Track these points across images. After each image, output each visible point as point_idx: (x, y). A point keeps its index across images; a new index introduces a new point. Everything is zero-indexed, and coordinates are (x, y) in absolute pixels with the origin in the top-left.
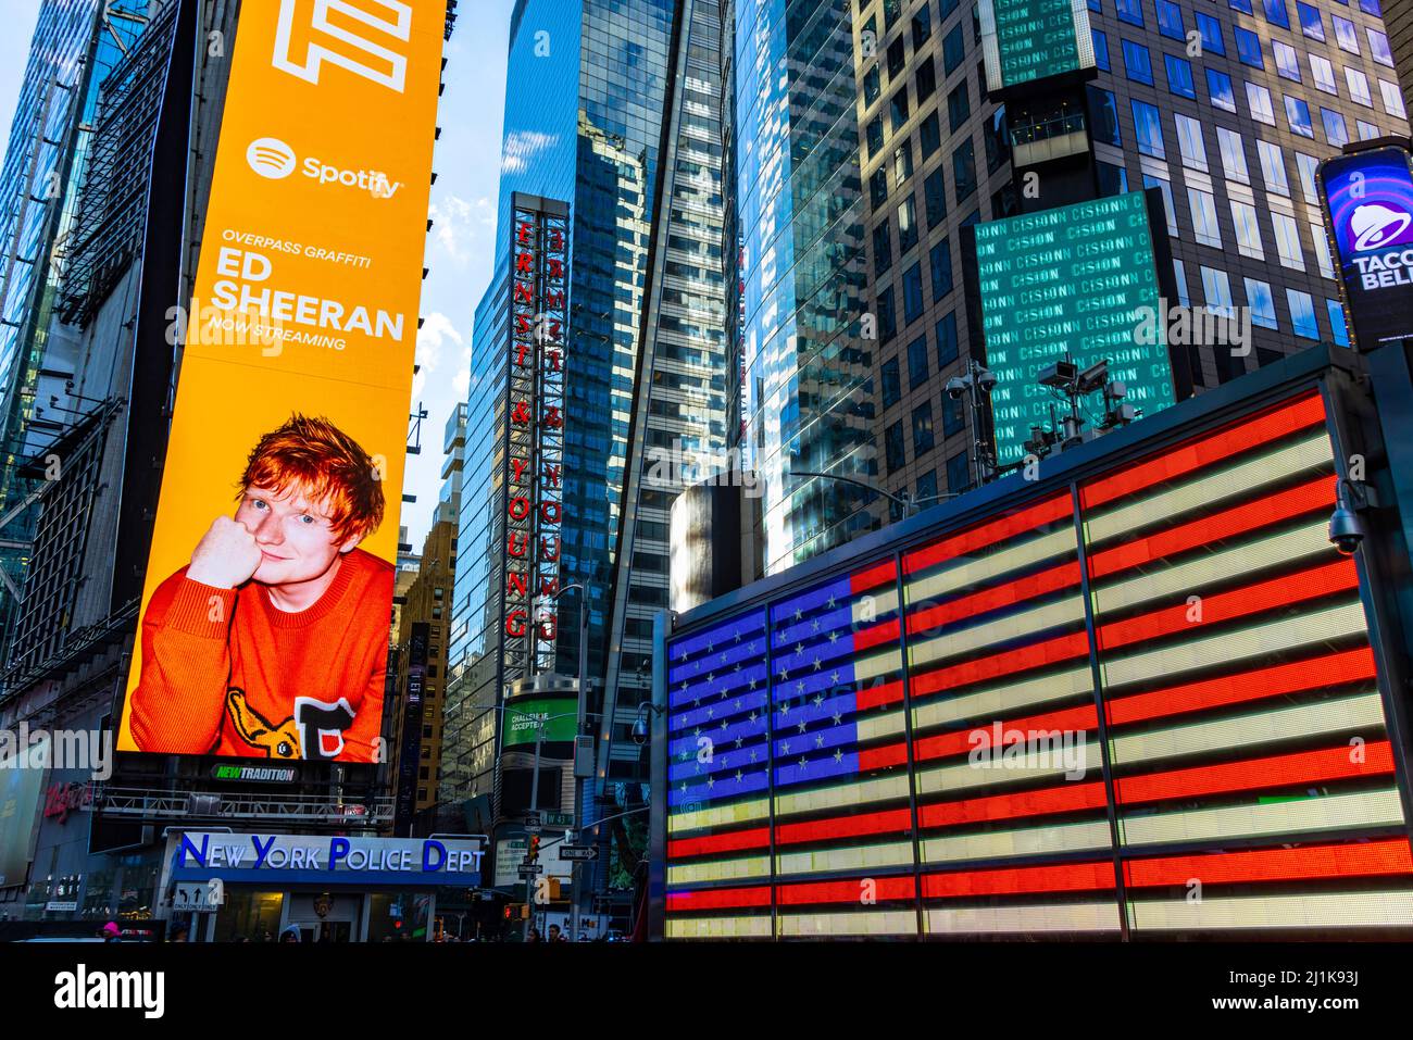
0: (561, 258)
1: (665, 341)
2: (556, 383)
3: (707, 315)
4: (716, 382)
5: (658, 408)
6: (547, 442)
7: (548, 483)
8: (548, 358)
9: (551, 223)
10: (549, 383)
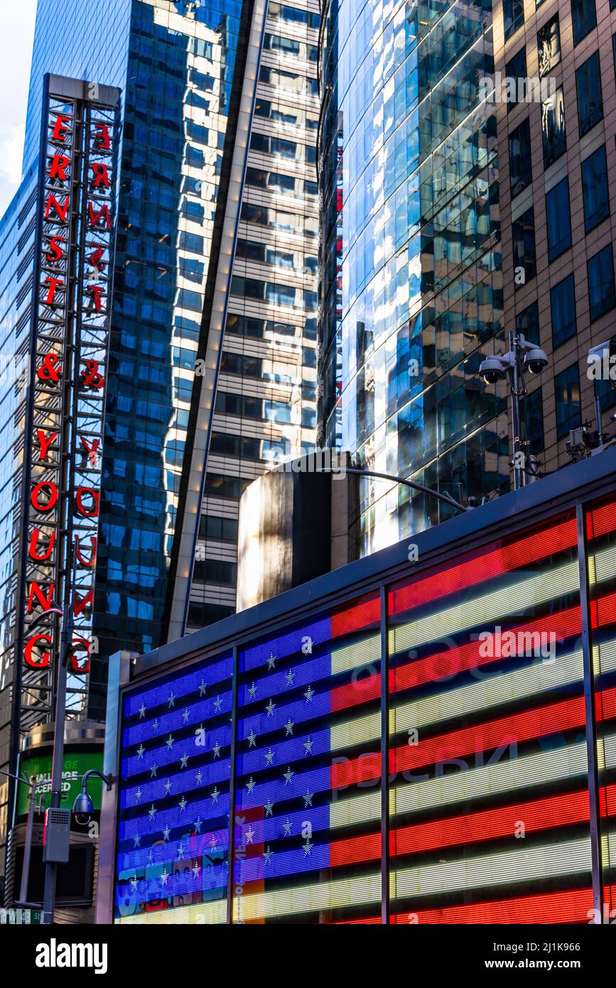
0: (107, 161)
1: (242, 275)
2: (96, 329)
3: (300, 239)
4: (309, 329)
5: (231, 364)
6: (83, 407)
7: (84, 464)
8: (87, 295)
9: (96, 115)
10: (87, 328)
